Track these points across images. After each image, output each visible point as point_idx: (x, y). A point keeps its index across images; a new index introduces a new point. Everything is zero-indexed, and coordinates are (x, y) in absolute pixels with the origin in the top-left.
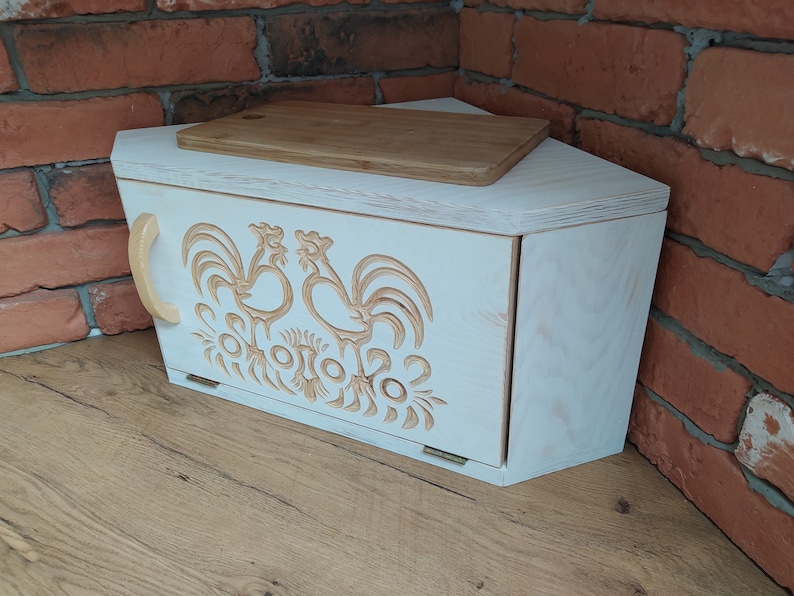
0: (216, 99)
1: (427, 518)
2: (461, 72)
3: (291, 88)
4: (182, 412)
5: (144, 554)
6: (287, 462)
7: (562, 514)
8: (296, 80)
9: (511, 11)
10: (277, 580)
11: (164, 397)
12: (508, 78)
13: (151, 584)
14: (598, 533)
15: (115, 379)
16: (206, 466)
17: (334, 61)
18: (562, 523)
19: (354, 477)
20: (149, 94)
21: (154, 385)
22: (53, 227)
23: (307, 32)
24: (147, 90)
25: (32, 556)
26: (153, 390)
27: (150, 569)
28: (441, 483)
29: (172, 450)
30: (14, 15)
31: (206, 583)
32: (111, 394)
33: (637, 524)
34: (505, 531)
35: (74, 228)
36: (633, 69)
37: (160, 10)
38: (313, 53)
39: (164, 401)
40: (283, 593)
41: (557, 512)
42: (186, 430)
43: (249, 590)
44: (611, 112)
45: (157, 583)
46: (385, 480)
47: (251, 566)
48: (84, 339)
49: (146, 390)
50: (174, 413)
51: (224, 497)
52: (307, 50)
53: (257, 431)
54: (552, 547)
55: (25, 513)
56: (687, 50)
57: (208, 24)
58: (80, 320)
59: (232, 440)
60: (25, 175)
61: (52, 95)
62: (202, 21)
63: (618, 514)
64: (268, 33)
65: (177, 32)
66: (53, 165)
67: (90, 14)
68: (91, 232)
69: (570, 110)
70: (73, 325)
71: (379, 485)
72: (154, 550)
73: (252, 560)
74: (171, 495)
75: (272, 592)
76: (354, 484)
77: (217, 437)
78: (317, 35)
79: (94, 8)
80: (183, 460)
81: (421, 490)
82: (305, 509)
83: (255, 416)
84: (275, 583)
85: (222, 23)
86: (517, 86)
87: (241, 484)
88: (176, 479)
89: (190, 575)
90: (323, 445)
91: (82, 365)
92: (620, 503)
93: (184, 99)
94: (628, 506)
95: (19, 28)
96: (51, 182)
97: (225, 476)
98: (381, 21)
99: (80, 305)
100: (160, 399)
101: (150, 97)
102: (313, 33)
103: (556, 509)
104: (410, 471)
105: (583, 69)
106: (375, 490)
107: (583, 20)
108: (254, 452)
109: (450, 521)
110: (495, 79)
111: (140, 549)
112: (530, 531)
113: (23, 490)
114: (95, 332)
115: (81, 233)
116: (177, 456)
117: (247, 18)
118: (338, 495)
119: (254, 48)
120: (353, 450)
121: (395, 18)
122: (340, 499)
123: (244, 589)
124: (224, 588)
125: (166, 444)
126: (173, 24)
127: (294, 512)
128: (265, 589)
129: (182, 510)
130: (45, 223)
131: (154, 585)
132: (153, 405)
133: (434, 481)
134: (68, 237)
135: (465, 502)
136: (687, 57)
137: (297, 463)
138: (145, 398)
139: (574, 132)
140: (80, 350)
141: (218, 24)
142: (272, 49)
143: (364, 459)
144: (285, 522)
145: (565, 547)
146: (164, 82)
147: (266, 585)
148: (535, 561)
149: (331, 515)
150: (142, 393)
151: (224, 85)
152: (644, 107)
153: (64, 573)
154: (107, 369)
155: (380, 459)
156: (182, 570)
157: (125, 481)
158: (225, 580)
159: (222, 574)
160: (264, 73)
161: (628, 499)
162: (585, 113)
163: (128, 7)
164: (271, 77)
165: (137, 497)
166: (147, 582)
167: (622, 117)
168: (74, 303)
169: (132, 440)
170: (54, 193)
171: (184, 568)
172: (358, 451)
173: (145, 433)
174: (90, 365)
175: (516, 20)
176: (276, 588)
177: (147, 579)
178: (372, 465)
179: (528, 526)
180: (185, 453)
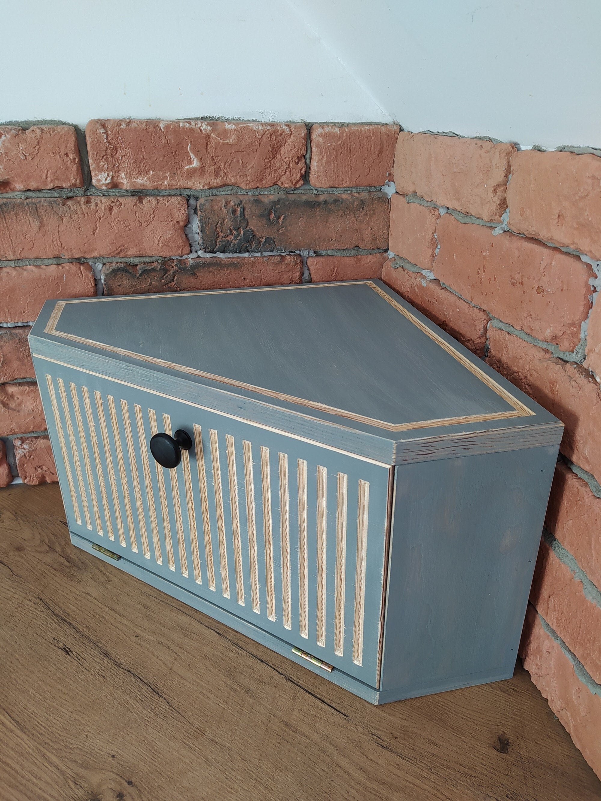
0: (145, 272)
1: (294, 730)
2: (390, 255)
3: (219, 264)
4: (79, 578)
5: (12, 731)
6: (168, 647)
7: (435, 744)
8: (224, 256)
9: (435, 207)
10: (133, 780)
11: (67, 559)
12: (430, 271)
13: (11, 767)
14: (470, 772)
15: (26, 533)
16: (90, 640)
17: (263, 241)
18: (434, 755)
20: (81, 264)
21: (60, 545)
23: (238, 213)
24: (79, 261)
26: (58, 549)
27: (13, 750)
28: (317, 692)
29: (62, 619)
31: (63, 774)
33: (514, 768)
34: (372, 757)
35: (3, 384)
36: (540, 290)
37: (96, 188)
38: (242, 232)
39: (66, 563)
40: (135, 796)
41: (430, 741)
42: (79, 598)
43: (104, 787)
44: (519, 328)
45: (17, 767)
46: (261, 681)
47: (110, 759)
48: (8, 486)
49: (51, 548)
50: (71, 577)
51: (101, 679)
52: (237, 230)
53: (146, 607)
54: (417, 782)
56: (591, 282)
57: (141, 202)
58: (4, 469)
59: (120, 615)
62: (135, 199)
63: (496, 752)
64: (199, 213)
65: (111, 209)
67: (29, 190)
69: (482, 316)
71: (253, 685)
72: (22, 728)
73: (113, 753)
74: (52, 669)
75: (125, 793)
76: (229, 682)
77: (107, 609)
78: (247, 216)
79: (33, 185)
80: (70, 631)
81: (295, 697)
82: (175, 703)
83: (147, 590)
84: (130, 783)
85: (155, 202)
86: (437, 280)
87: (119, 665)
88: (59, 651)
89: (50, 762)
90: (207, 632)
92: (499, 739)
93: (115, 271)
94: (508, 744)
97: (106, 654)
98: (311, 204)
99: (6, 455)
100: (62, 560)
101: (82, 268)
102: (243, 214)
103: (430, 737)
104: (287, 673)
105: (495, 279)
106: (248, 691)
107: (498, 230)
108: (138, 631)
109: (317, 737)
110: (419, 269)
111: (10, 725)
112: (398, 760)
116: (65, 626)
117: (179, 199)
118: (210, 691)
119: (186, 226)
120: (235, 641)
121: (325, 202)
122: (212, 696)
123: (99, 785)
124: (80, 782)
125: (58, 611)
126: (107, 201)
127: (163, 705)
128: (118, 788)
129: (59, 686)
131: (14, 769)
132: (55, 566)
133: (310, 688)
135: (337, 718)
136: (592, 289)
137: (177, 649)
138: (48, 558)
139: (485, 338)
140: (1, 498)
141: (150, 202)
142: (202, 228)
143: (244, 653)
144: (152, 715)
145: (431, 784)
146: (96, 254)
147: (121, 784)
149: (199, 713)
150: (47, 552)
151: (154, 259)
152: (548, 331)
154: (21, 522)
155: (260, 655)
156: (44, 756)
157: (13, 646)
159: (81, 765)
160: (194, 249)
161: (510, 736)
162: (496, 323)
163: (65, 184)
164: (200, 253)
165: (20, 666)
166: (8, 765)
167: (528, 335)
169: (28, 602)
171: (47, 753)
172: (241, 643)
173: (41, 596)
174: (6, 515)
175: (439, 216)
176: (130, 789)
177: (9, 761)
178: (251, 661)
179: (397, 753)
180: (74, 623)
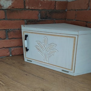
0: (32, 21)
1: (66, 82)
2: (66, 20)
3: (43, 21)
4: (25, 66)
5: (21, 85)
8: (43, 20)
9: (75, 10)
10: (44, 90)
12: (75, 19)
15: (14, 61)
16: (30, 73)
17: (49, 17)
19: (53, 76)
22: (7, 39)
24: (23, 20)
25: (4, 85)
27: (23, 87)
30: (7, 8)
31: (32, 90)
32: (14, 63)
35: (10, 39)
37: (26, 9)
38: (46, 16)
47: (39, 88)
48: (9, 56)
49: (19, 63)
55: (2, 79)
57: (32, 11)
58: (9, 53)
60: (4, 31)
61: (10, 19)
64: (40, 13)
66: (8, 29)
68: (12, 40)
69: (86, 22)
70: (8, 54)
71: (57, 77)
78: (47, 14)
79: (17, 8)
86: (76, 20)
87: (36, 76)
88: (25, 75)
89: (29, 89)
91: (9, 59)
93: (28, 21)
95: (7, 10)
96: (8, 32)
97: (33, 75)
98: (56, 12)
99: (9, 51)
105: (88, 16)
107: (88, 10)
110: (73, 20)
113: (1, 76)
114: (11, 55)
115: (11, 40)
116: (25, 72)
117: (38, 11)
118: (51, 78)
119: (38, 15)
121: (58, 12)
126: (28, 11)
130: (6, 38)
132: (21, 65)
134: (9, 40)
137: (44, 73)
139: (86, 25)
140: (8, 58)
141: (34, 11)
142: (41, 15)
146: (26, 19)
148: (85, 89)
153: (9, 87)
158: (35, 89)
162: (88, 22)
163: (22, 8)
164: (40, 19)
168: (8, 50)
170: (8, 33)
173: (20, 69)
174: (10, 59)
